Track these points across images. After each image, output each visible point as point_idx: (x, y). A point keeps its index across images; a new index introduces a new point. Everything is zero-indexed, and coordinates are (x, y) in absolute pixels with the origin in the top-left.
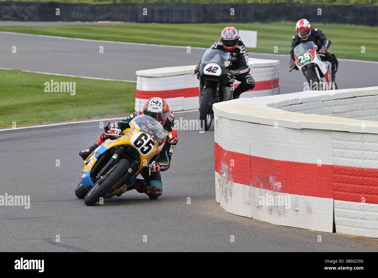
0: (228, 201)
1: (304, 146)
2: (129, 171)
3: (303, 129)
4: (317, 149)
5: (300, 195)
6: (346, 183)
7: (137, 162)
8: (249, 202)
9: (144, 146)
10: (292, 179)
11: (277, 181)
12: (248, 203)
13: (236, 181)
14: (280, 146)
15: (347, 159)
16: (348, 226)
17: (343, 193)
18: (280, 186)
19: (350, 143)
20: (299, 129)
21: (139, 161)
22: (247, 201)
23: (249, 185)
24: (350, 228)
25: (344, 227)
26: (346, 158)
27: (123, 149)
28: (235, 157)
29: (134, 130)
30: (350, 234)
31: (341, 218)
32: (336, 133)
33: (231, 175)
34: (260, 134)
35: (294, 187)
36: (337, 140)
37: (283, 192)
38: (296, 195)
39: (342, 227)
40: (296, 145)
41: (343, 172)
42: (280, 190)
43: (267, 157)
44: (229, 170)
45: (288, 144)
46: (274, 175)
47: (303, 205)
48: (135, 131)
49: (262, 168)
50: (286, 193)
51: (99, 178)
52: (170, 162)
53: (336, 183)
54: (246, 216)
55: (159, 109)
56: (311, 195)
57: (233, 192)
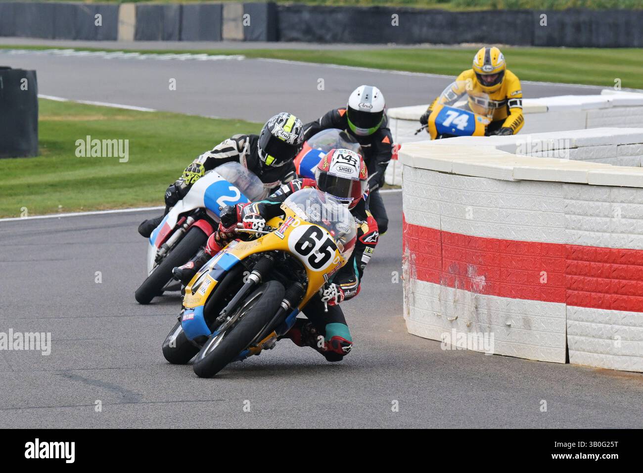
0: (410, 314)
1: (521, 211)
2: (284, 305)
3: (520, 181)
4: (540, 217)
5: (514, 297)
6: (585, 275)
7: (300, 285)
8: (439, 312)
9: (317, 252)
10: (502, 269)
11: (480, 275)
12: (438, 315)
13: (421, 277)
14: (483, 212)
15: (587, 233)
16: (588, 352)
17: (581, 293)
18: (483, 283)
19: (591, 203)
20: (512, 180)
21: (305, 284)
22: (436, 312)
23: (439, 283)
24: (592, 354)
25: (582, 352)
26: (585, 230)
27: (272, 259)
28: (420, 234)
29: (294, 220)
30: (591, 366)
31: (577, 338)
32: (569, 187)
33: (414, 266)
34: (454, 191)
35: (505, 285)
36: (572, 199)
37: (488, 293)
38: (507, 298)
39: (578, 352)
40: (508, 210)
41: (580, 255)
42: (483, 290)
43: (464, 233)
44: (411, 257)
45: (496, 207)
46: (475, 263)
47: (518, 316)
48: (297, 222)
49: (458, 252)
50: (492, 295)
51: (224, 321)
52: (360, 281)
53: (570, 276)
54: (435, 339)
55: (352, 171)
56: (530, 297)
57: (417, 296)
